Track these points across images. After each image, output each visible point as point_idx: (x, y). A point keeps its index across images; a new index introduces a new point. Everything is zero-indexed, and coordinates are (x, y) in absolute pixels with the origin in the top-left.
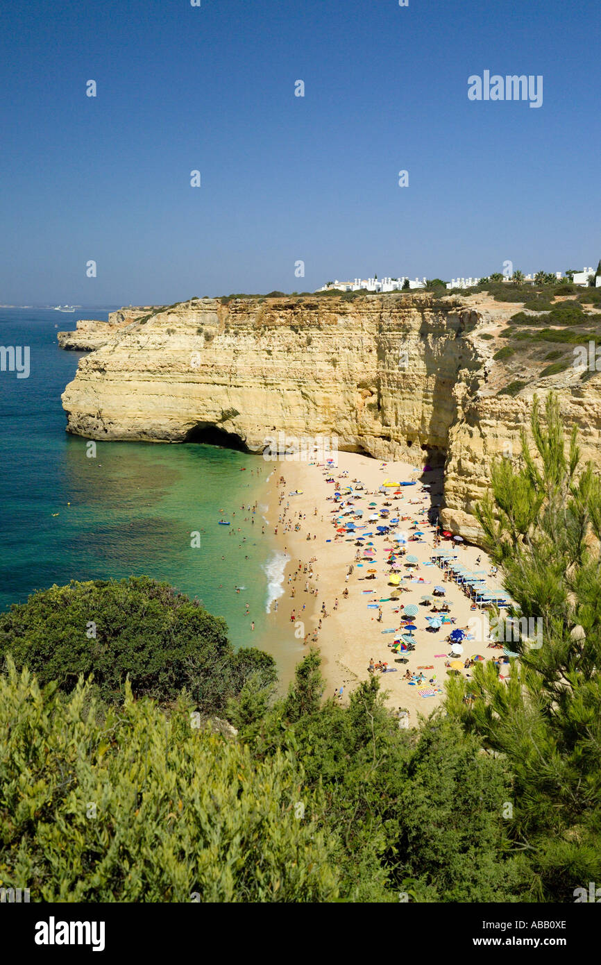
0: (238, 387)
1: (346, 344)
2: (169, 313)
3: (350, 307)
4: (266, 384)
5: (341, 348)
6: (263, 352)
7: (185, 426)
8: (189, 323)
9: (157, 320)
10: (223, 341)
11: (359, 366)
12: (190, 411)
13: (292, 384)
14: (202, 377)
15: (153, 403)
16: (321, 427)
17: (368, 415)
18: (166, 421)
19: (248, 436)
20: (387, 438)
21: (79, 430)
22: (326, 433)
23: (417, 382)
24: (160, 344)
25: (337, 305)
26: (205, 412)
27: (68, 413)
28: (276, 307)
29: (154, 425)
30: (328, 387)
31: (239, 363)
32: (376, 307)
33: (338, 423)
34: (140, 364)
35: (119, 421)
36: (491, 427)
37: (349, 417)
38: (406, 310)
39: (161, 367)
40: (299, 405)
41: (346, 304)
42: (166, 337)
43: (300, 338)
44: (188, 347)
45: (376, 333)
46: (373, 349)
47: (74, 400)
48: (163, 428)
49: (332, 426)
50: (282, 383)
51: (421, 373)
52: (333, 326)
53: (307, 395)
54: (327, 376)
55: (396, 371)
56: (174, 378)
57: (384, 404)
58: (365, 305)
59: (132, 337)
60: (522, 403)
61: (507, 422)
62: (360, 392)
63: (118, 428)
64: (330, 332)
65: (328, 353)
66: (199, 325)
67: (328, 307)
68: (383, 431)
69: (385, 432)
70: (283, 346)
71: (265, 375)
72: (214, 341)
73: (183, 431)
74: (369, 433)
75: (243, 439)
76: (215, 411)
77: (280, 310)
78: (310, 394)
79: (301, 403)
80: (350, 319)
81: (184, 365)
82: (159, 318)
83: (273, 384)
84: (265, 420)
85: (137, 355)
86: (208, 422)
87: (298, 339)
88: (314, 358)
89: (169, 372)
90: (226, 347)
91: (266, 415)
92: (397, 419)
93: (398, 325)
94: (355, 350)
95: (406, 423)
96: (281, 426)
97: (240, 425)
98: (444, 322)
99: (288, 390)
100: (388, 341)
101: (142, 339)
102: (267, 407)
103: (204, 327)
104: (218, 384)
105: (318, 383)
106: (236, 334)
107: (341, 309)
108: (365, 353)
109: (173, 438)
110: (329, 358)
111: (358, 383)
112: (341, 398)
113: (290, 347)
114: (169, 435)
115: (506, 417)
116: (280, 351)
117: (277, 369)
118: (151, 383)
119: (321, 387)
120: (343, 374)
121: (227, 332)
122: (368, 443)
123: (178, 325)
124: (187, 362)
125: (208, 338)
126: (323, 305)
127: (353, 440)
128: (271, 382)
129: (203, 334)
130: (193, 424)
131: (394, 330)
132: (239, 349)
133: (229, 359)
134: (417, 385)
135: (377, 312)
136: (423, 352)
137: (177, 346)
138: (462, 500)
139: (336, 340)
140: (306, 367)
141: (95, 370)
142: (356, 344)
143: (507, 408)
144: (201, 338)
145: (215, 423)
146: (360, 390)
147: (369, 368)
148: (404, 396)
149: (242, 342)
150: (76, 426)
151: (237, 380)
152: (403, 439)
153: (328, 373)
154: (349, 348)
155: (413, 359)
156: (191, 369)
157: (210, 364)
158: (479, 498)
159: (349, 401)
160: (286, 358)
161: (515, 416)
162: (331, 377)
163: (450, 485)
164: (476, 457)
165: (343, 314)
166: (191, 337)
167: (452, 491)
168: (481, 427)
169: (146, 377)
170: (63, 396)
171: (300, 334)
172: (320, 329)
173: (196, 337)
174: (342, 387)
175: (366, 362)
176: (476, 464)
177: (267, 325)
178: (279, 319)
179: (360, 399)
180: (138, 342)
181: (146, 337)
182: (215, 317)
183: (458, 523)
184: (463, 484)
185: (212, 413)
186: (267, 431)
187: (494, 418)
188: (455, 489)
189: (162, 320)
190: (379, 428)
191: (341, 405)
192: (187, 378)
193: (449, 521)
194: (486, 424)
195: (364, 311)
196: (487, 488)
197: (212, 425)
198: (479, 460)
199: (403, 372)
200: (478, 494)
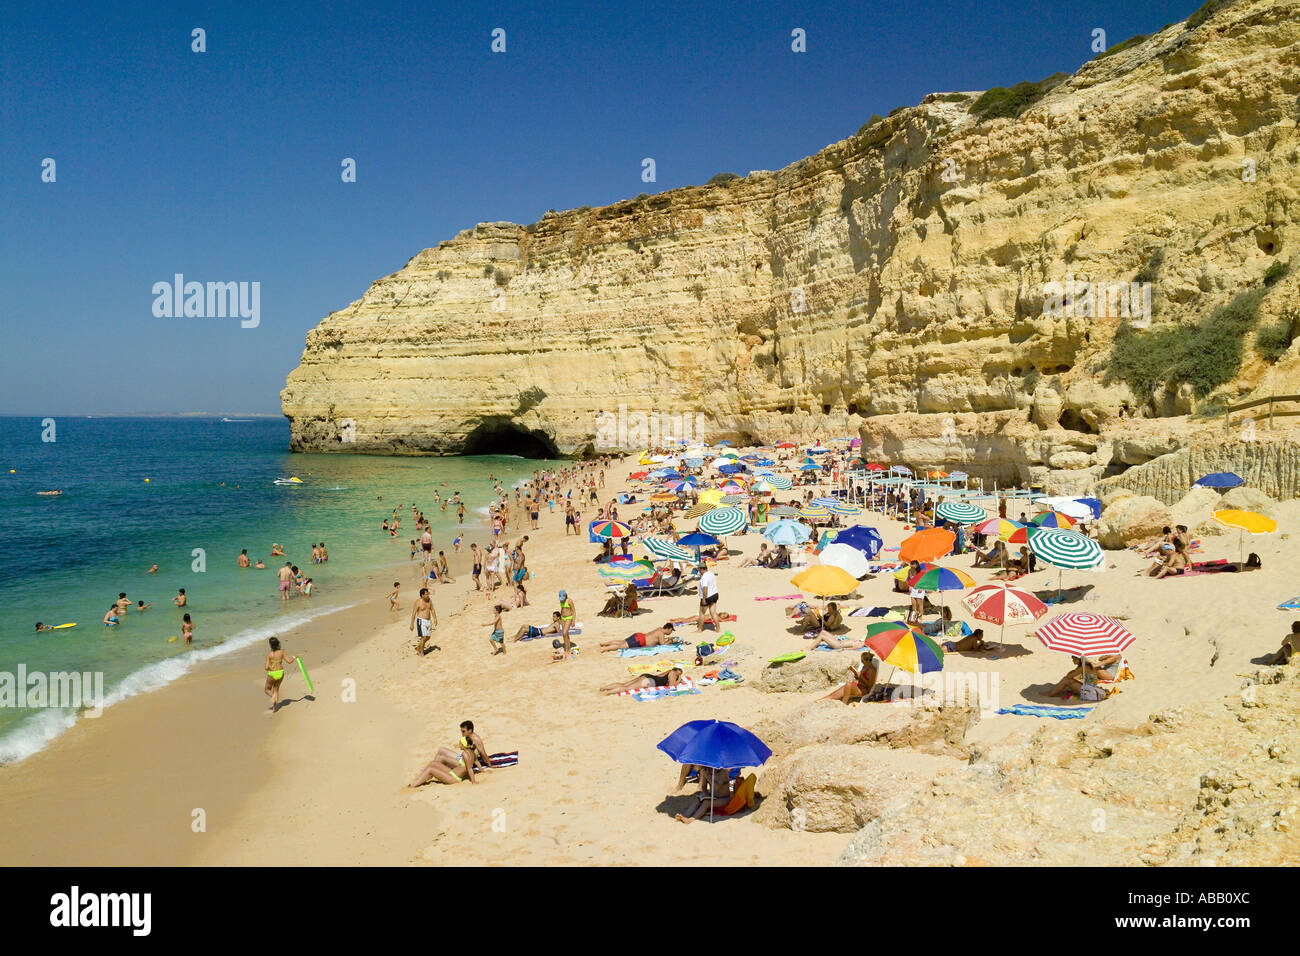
0: (545, 351)
1: (718, 258)
2: (442, 247)
3: (724, 195)
4: (589, 342)
5: (709, 267)
6: (583, 290)
7: (464, 427)
8: (472, 259)
9: (423, 259)
10: (524, 281)
11: (741, 292)
12: (471, 400)
13: (629, 337)
14: (490, 343)
15: (415, 391)
16: (679, 405)
17: (756, 374)
18: (435, 420)
19: (559, 429)
20: (787, 408)
21: (303, 444)
23: (836, 294)
24: (427, 296)
26: (494, 400)
27: (291, 419)
28: (606, 215)
29: (415, 427)
30: (688, 335)
31: (548, 312)
32: (766, 188)
33: (708, 396)
34: (397, 329)
35: (362, 423)
36: (968, 202)
37: (726, 384)
38: (816, 177)
40: (642, 371)
41: (717, 189)
42: (437, 284)
43: (643, 259)
44: (469, 297)
45: (766, 233)
46: (764, 261)
47: (298, 397)
48: (429, 432)
49: (696, 403)
50: (614, 336)
51: (842, 277)
52: (696, 230)
53: (654, 352)
54: (687, 315)
56: (447, 348)
57: (783, 352)
58: (747, 189)
59: (384, 287)
60: (1041, 126)
61: (1005, 181)
62: (743, 340)
63: (358, 433)
64: (691, 242)
65: (688, 277)
66: (488, 261)
67: (686, 199)
68: (782, 398)
69: (786, 397)
70: (615, 276)
71: (587, 326)
72: (510, 284)
73: (460, 435)
74: (759, 406)
75: (551, 437)
76: (509, 397)
77: (611, 218)
78: (659, 349)
79: (644, 367)
80: (724, 215)
81: (463, 327)
82: (426, 255)
83: (599, 341)
84: (586, 402)
85: (390, 317)
86: (498, 417)
87: (640, 261)
88: (664, 287)
89: (440, 339)
90: (528, 290)
91: (587, 392)
92: (804, 370)
93: (803, 206)
94: (732, 267)
95: (820, 371)
96: (613, 409)
97: (547, 413)
98: (880, 165)
99: (624, 347)
100: (787, 240)
101: (399, 289)
102: (589, 379)
103: (496, 265)
104: (515, 352)
105: (672, 328)
106: (544, 267)
107: (708, 199)
108: (751, 270)
109: (445, 447)
110: (689, 284)
111: (739, 321)
112: (711, 353)
113: (628, 275)
114: (439, 443)
115: (1002, 170)
116: (610, 284)
117: (606, 315)
118: (413, 359)
119: (677, 335)
121: (531, 266)
122: (758, 424)
123: (455, 265)
124: (467, 322)
125: (502, 280)
126: (679, 196)
127: (733, 424)
128: (596, 337)
129: (493, 275)
130: (476, 423)
131: (797, 218)
132: (546, 290)
133: (532, 309)
134: (836, 300)
135: (768, 198)
136: (844, 237)
137: (452, 297)
138: (909, 388)
139: (701, 253)
140: (653, 304)
141: (328, 345)
142: (735, 255)
143: (1004, 146)
144: (492, 281)
145: (509, 418)
146: (742, 335)
147: (755, 292)
148: (815, 325)
149: (552, 279)
150: (300, 438)
151: (543, 340)
152: (815, 403)
153: (688, 309)
154: (722, 264)
155: (829, 256)
156: (473, 333)
157: (502, 321)
158: (946, 369)
159: (724, 356)
160: (621, 294)
161: (1023, 158)
162: (693, 316)
163: (881, 361)
164: (936, 279)
165: (711, 207)
166: (476, 281)
167: (884, 374)
168: (945, 208)
169: (403, 350)
170: (283, 393)
171: (642, 252)
172: (675, 238)
173: (483, 280)
174: (712, 333)
175: (753, 285)
176: (936, 295)
177: (591, 246)
178: (609, 232)
179: (743, 351)
180: (393, 295)
181: (405, 286)
182: (514, 248)
183: (898, 436)
184: (909, 350)
185: (506, 401)
186: (590, 419)
187: (975, 178)
188: (891, 366)
189: (430, 258)
190: (775, 394)
191: (712, 364)
192: (467, 348)
193: (879, 440)
194: (957, 199)
195: (746, 198)
196: (964, 342)
197: (506, 421)
198: (943, 282)
199: (811, 284)
200: (943, 359)
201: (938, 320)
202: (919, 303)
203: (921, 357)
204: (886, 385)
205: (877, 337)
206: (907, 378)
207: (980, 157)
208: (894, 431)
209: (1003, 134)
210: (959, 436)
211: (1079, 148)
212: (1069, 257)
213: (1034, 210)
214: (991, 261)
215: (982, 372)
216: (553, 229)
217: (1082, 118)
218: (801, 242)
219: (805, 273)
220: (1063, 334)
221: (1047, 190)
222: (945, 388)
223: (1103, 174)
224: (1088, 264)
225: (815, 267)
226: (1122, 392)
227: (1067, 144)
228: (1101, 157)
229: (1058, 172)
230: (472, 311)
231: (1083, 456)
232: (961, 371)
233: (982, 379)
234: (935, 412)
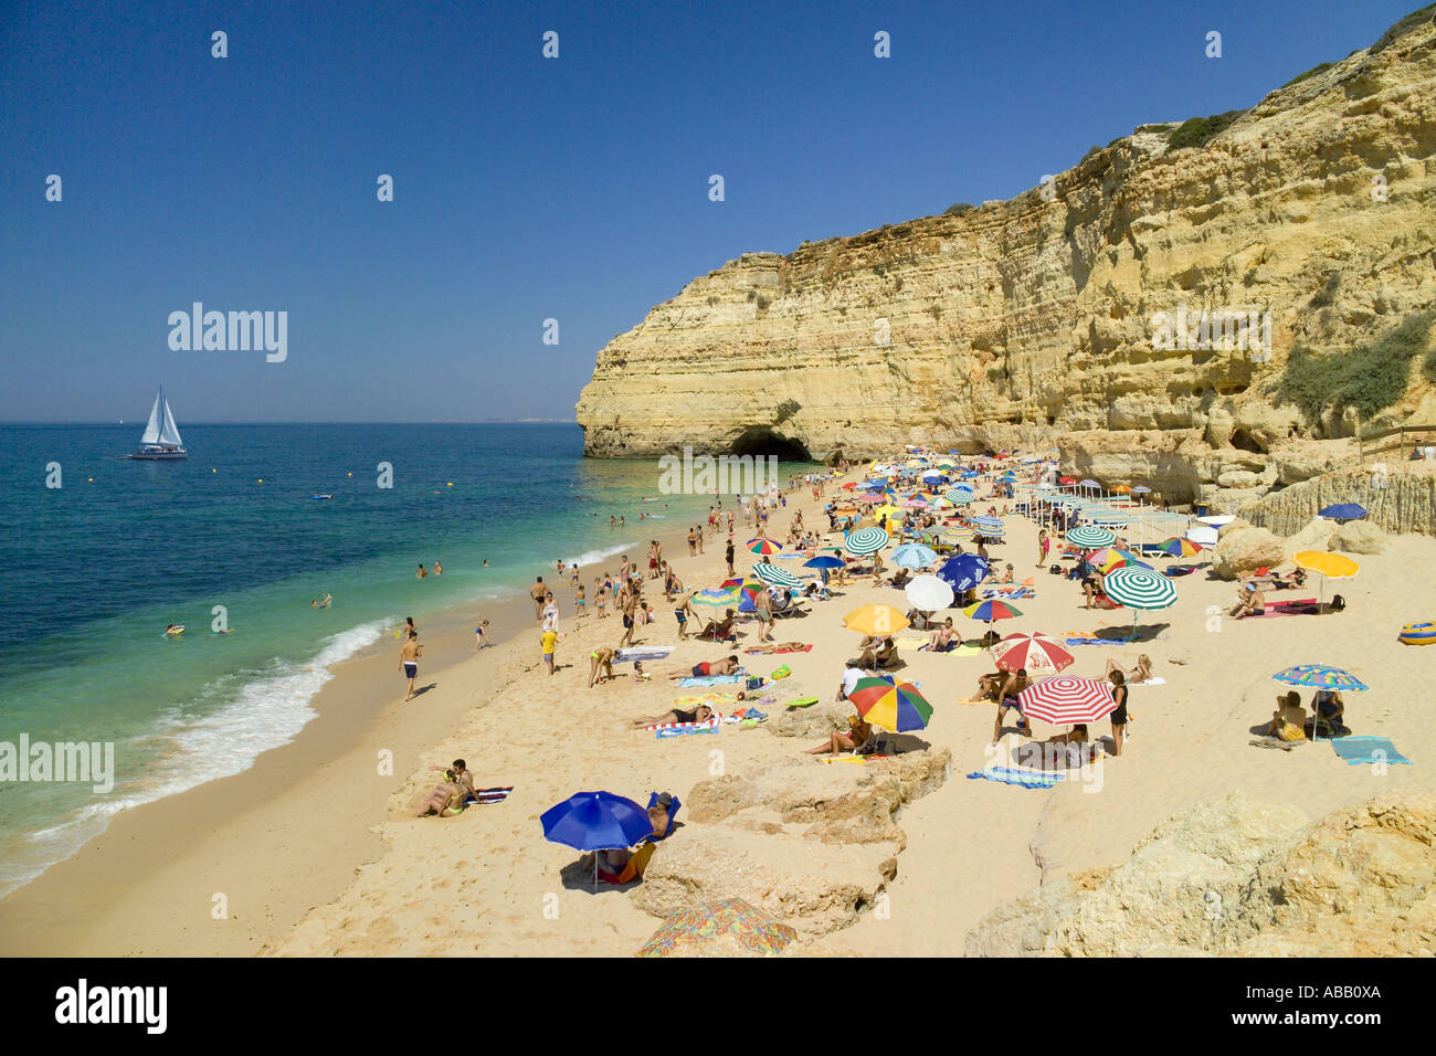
0: (800, 367)
1: (954, 281)
2: (712, 276)
3: (959, 224)
5: (946, 289)
6: (834, 312)
7: (731, 435)
8: (737, 286)
9: (694, 287)
10: (782, 305)
11: (974, 312)
12: (736, 411)
13: (874, 355)
14: (752, 361)
15: (687, 404)
16: (919, 416)
17: (988, 388)
18: (704, 429)
19: (811, 438)
20: (1015, 419)
21: (594, 449)
22: (927, 426)
23: (1060, 314)
24: (698, 320)
25: (939, 223)
26: (756, 411)
27: (584, 428)
28: (854, 243)
29: (688, 435)
30: (926, 352)
31: (802, 333)
32: (998, 216)
33: (945, 408)
34: (672, 349)
35: (641, 431)
36: (1156, 229)
37: (961, 397)
38: (1042, 206)
39: (699, 351)
40: (885, 385)
41: (953, 218)
42: (707, 309)
43: (887, 283)
44: (735, 320)
45: (999, 257)
46: (996, 284)
47: (590, 410)
48: (700, 438)
49: (934, 414)
50: (861, 354)
51: (1065, 297)
52: (934, 256)
53: (896, 368)
54: (926, 334)
55: (1029, 306)
56: (716, 366)
57: (1013, 367)
58: (981, 218)
59: (661, 312)
60: (1225, 154)
61: (1191, 208)
62: (977, 356)
63: (640, 441)
64: (929, 267)
65: (926, 299)
66: (751, 287)
67: (925, 228)
68: (1011, 410)
69: (1015, 409)
70: (862, 299)
71: (837, 344)
72: (770, 308)
73: (727, 442)
74: (991, 417)
75: (805, 445)
76: (769, 409)
77: (859, 247)
78: (901, 365)
79: (887, 381)
80: (960, 242)
81: (729, 346)
82: (697, 283)
83: (847, 358)
84: (836, 414)
85: (667, 338)
86: (759, 426)
87: (885, 285)
88: (906, 309)
89: (709, 357)
90: (786, 313)
91: (837, 405)
92: (1031, 384)
93: (1030, 233)
94: (967, 289)
95: (1045, 385)
96: (859, 419)
97: (801, 423)
98: (1100, 193)
99: (870, 364)
100: (1017, 264)
101: (674, 314)
102: (838, 393)
103: (758, 291)
104: (774, 369)
105: (912, 346)
106: (799, 292)
107: (945, 228)
108: (984, 292)
109: (714, 452)
110: (927, 306)
111: (973, 339)
112: (948, 368)
113: (873, 298)
114: (708, 449)
115: (1188, 197)
116: (858, 307)
117: (853, 334)
118: (686, 375)
119: (917, 353)
120: (951, 329)
121: (788, 292)
122: (990, 434)
123: (722, 291)
124: (733, 342)
125: (763, 304)
126: (919, 225)
127: (967, 434)
128: (845, 355)
129: (755, 300)
130: (741, 431)
131: (1026, 243)
132: (802, 313)
133: (789, 329)
134: (1060, 319)
135: (1000, 225)
136: (1068, 261)
137: (720, 320)
138: (1100, 406)
139: (939, 276)
140: (896, 324)
141: (614, 364)
142: (970, 279)
143: (1190, 175)
144: (754, 306)
145: (769, 427)
146: (976, 351)
147: (988, 313)
148: (1041, 343)
149: (807, 303)
151: (798, 357)
152: (1041, 415)
153: (927, 329)
154: (958, 287)
155: (1054, 278)
156: (738, 352)
157: (763, 340)
158: (1133, 388)
159: (959, 371)
160: (868, 315)
161: (1208, 186)
162: (931, 335)
163: (1075, 381)
164: (1126, 302)
165: (948, 235)
166: (740, 305)
167: (1078, 392)
168: (1135, 235)
169: (678, 368)
170: (578, 405)
171: (886, 277)
172: (915, 264)
173: (746, 305)
174: (948, 350)
175: (986, 306)
176: (1126, 318)
177: (841, 272)
178: (857, 260)
179: (977, 366)
180: (669, 319)
181: (680, 310)
182: (775, 276)
183: (1088, 451)
184: (1101, 370)
185: (766, 411)
186: (839, 428)
187: (1163, 206)
188: (1085, 385)
189: (701, 286)
190: (1005, 406)
191: (948, 378)
192: (733, 365)
193: (1072, 455)
194: (1145, 227)
195: (980, 226)
196: (1150, 363)
197: (767, 431)
198: (1132, 306)
199: (1038, 304)
200: (1130, 379)
201: (1127, 342)
202: (1111, 325)
203: (1112, 377)
204: (1080, 403)
205: (1072, 358)
206: (1098, 396)
207: (1168, 186)
208: (1085, 447)
209: (1190, 163)
210: (1145, 452)
211: (1261, 175)
212: (1249, 281)
213: (1217, 236)
214: (1177, 286)
215: (1167, 391)
216: (808, 258)
217: (1265, 146)
218: (1029, 266)
219: (1032, 294)
220: (1240, 356)
221: (1230, 216)
222: (1132, 406)
223: (1284, 199)
224: (1267, 288)
225: (1041, 289)
226: (1292, 413)
227: (1250, 171)
228: (1283, 183)
229: (1242, 199)
230: (737, 332)
231: (1251, 476)
232: (1148, 390)
233: (1166, 398)
234: (1123, 429)
